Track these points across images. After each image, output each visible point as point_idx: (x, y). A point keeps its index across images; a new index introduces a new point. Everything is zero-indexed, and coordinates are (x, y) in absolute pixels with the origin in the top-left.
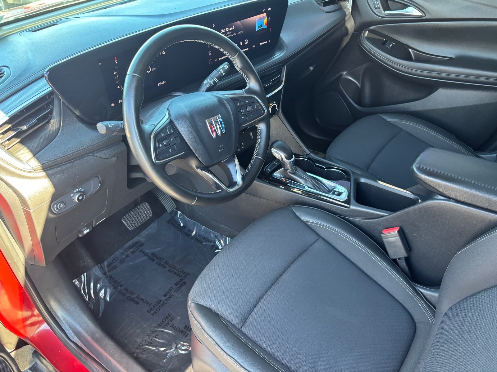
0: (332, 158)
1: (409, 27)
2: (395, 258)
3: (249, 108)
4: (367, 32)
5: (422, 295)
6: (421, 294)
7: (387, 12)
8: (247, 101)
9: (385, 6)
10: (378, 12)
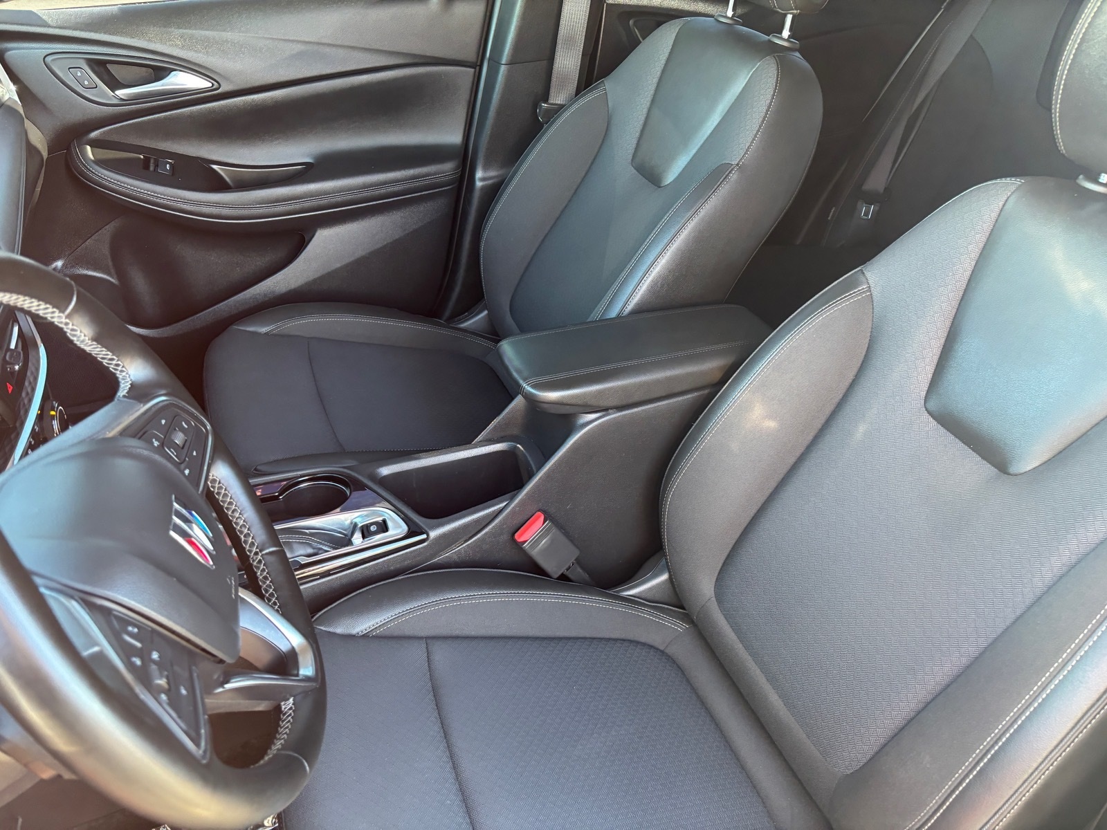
2: (560, 573)
3: (179, 438)
4: (88, 148)
5: (641, 601)
6: (636, 599)
7: (121, 93)
8: (163, 422)
9: (106, 77)
10: (93, 95)
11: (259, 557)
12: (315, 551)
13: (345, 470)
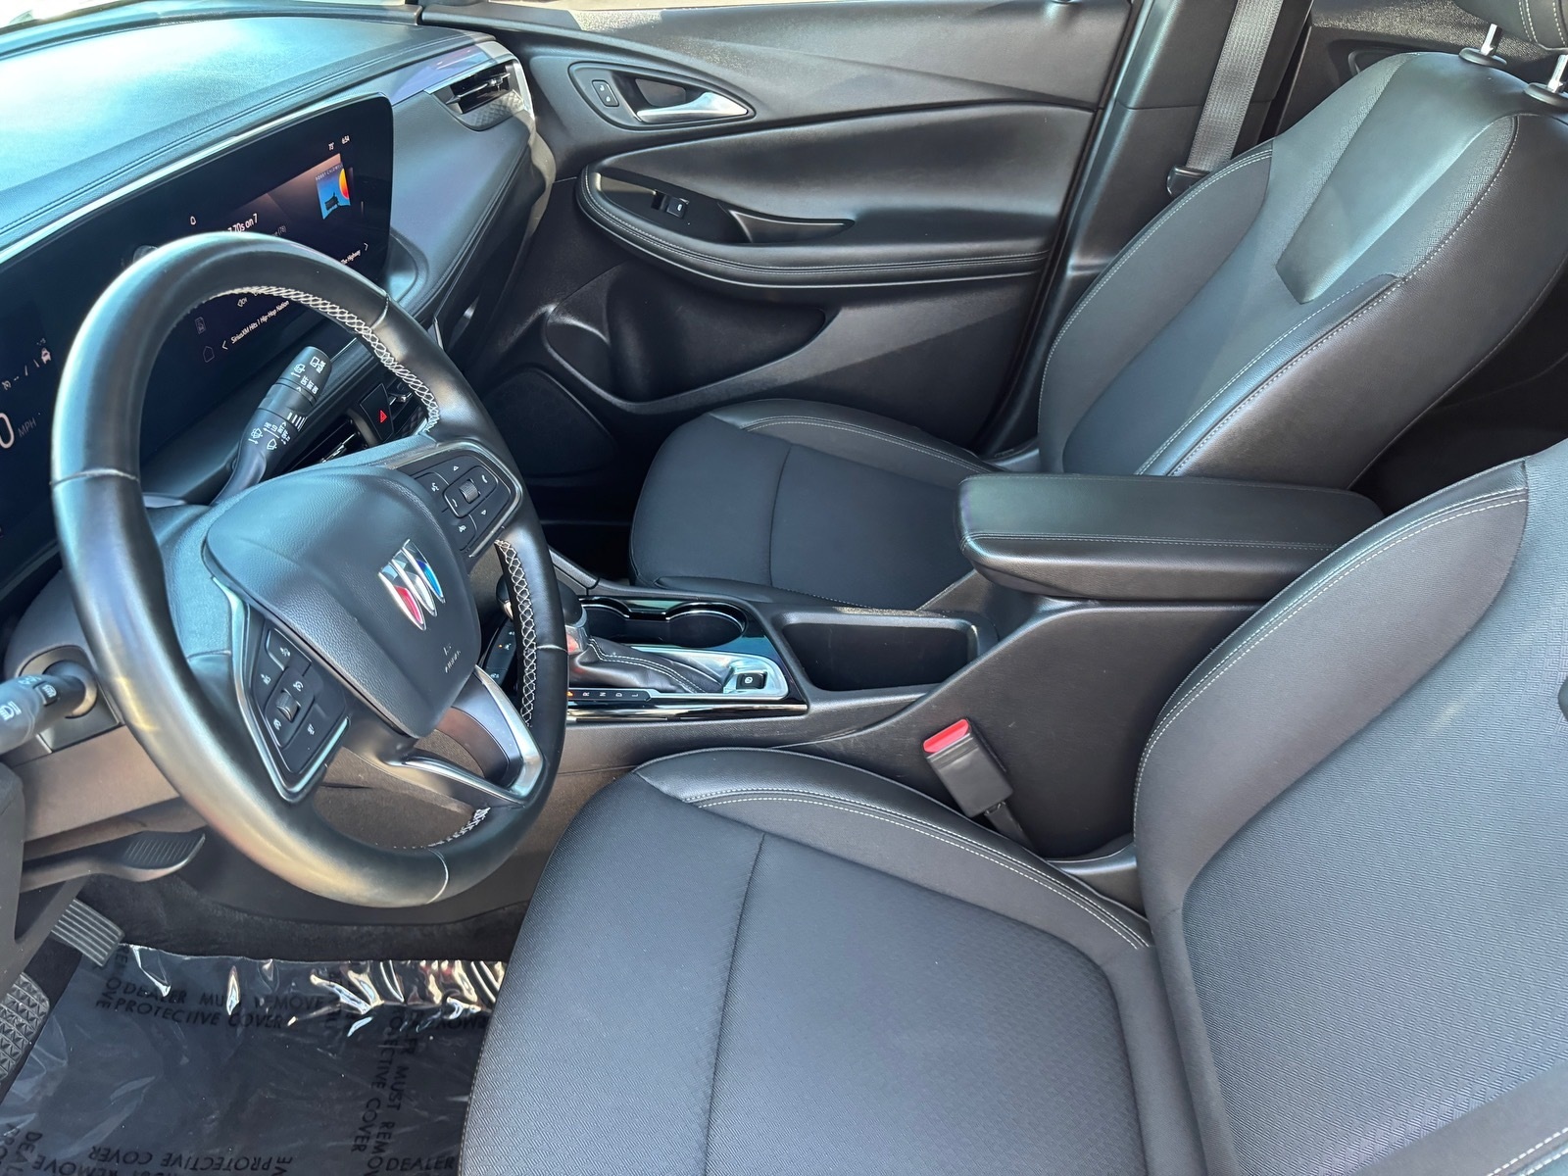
0: (662, 580)
1: (717, 150)
2: (978, 811)
3: (470, 491)
4: (599, 176)
5: (1085, 885)
6: (1082, 883)
7: (645, 114)
8: (455, 468)
9: (631, 94)
10: (613, 114)
11: (533, 651)
12: (672, 687)
13: (749, 605)
